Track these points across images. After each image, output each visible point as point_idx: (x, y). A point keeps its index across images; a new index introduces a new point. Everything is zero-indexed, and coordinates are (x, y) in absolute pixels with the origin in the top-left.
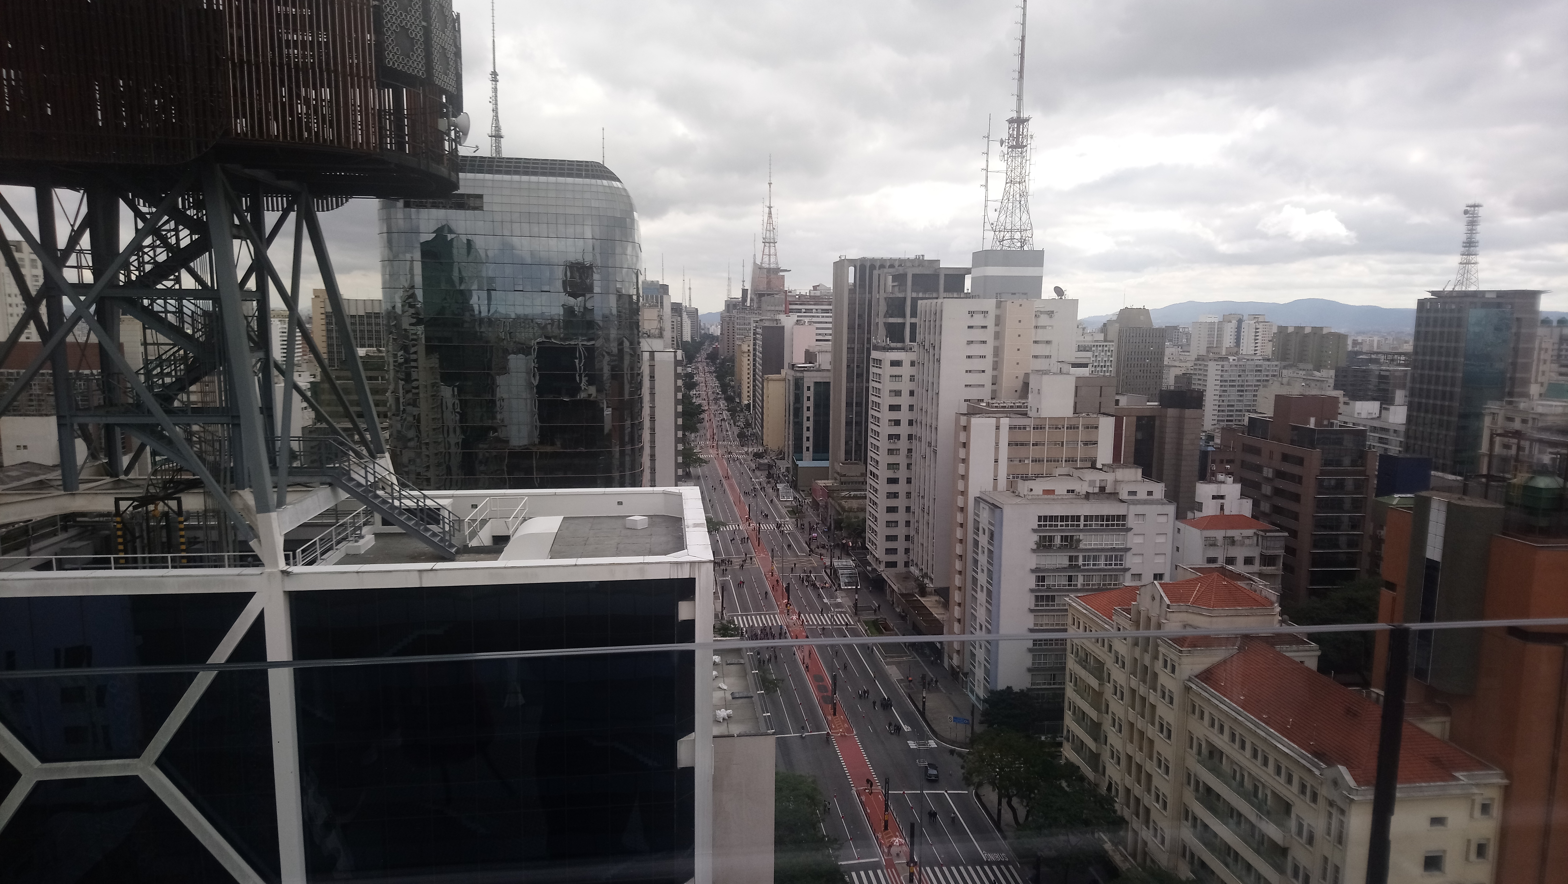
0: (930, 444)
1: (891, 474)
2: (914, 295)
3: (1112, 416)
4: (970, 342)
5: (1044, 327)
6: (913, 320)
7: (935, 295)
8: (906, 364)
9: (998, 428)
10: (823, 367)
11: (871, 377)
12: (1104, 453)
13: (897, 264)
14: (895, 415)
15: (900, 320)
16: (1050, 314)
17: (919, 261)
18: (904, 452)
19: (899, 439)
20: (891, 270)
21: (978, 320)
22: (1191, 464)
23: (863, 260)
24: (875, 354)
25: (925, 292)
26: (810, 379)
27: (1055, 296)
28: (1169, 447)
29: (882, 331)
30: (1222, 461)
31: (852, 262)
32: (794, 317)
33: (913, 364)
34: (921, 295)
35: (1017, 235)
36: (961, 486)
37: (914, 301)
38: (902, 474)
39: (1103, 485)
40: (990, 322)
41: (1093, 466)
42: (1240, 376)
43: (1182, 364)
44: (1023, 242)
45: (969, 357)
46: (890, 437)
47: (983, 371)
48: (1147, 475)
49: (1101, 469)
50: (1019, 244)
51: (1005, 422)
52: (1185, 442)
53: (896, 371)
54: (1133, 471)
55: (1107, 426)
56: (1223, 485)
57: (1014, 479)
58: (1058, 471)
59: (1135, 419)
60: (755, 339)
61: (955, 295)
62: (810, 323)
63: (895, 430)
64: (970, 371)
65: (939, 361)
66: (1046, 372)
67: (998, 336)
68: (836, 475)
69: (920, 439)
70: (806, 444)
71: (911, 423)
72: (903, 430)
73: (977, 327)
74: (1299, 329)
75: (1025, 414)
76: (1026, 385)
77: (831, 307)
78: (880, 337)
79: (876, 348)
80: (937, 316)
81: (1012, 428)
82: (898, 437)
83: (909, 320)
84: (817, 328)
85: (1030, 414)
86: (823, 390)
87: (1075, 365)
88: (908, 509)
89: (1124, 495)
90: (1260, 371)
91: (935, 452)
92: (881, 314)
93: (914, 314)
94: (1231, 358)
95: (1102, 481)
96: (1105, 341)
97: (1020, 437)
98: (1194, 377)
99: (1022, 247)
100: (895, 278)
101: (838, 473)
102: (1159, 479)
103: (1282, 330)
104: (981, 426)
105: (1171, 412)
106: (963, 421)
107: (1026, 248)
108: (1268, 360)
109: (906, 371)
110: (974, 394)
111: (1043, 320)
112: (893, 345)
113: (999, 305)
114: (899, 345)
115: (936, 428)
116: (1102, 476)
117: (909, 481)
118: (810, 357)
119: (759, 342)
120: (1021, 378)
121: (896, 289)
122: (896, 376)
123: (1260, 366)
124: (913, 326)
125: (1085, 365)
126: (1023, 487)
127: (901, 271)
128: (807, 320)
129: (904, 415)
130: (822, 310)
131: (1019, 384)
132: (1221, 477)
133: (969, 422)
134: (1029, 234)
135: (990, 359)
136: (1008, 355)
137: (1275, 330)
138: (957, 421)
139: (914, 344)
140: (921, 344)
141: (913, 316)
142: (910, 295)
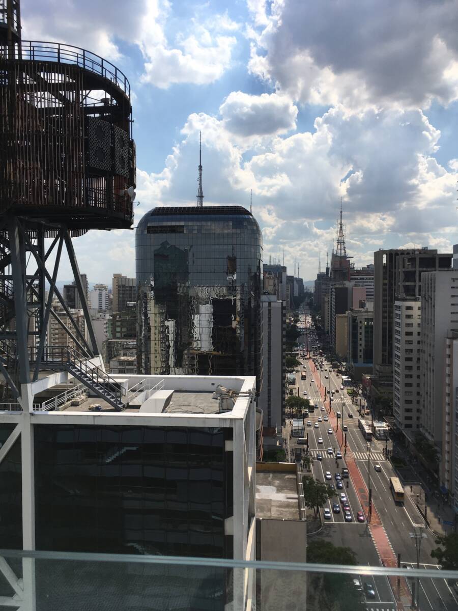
0: (430, 355)
1: (407, 372)
4: (453, 296)
6: (420, 284)
7: (433, 269)
10: (369, 310)
11: (394, 316)
13: (411, 252)
14: (409, 338)
15: (413, 284)
17: (424, 251)
18: (415, 359)
20: (407, 256)
21: (457, 284)
23: (392, 250)
24: (397, 303)
25: (427, 267)
26: (362, 317)
29: (402, 289)
31: (385, 252)
32: (353, 283)
33: (419, 308)
34: (424, 269)
36: (448, 380)
37: (420, 272)
38: (414, 372)
45: (452, 305)
46: (407, 350)
53: (409, 312)
60: (331, 295)
61: (446, 269)
62: (363, 285)
63: (409, 347)
64: (454, 313)
65: (434, 306)
68: (377, 372)
69: (424, 352)
70: (359, 354)
71: (419, 342)
72: (415, 346)
73: (456, 287)
77: (373, 277)
78: (400, 293)
79: (398, 300)
80: (433, 280)
82: (411, 351)
83: (418, 284)
84: (367, 289)
86: (369, 324)
88: (418, 393)
91: (433, 360)
92: (401, 280)
100: (410, 260)
101: (378, 371)
106: (448, 342)
109: (415, 312)
110: (457, 326)
112: (408, 297)
114: (413, 298)
115: (434, 346)
117: (418, 377)
118: (362, 305)
119: (334, 297)
121: (410, 266)
122: (409, 315)
124: (420, 286)
127: (413, 256)
128: (361, 284)
129: (415, 338)
130: (369, 278)
133: (452, 342)
138: (445, 342)
139: (420, 297)
140: (424, 297)
141: (420, 281)
142: (418, 269)
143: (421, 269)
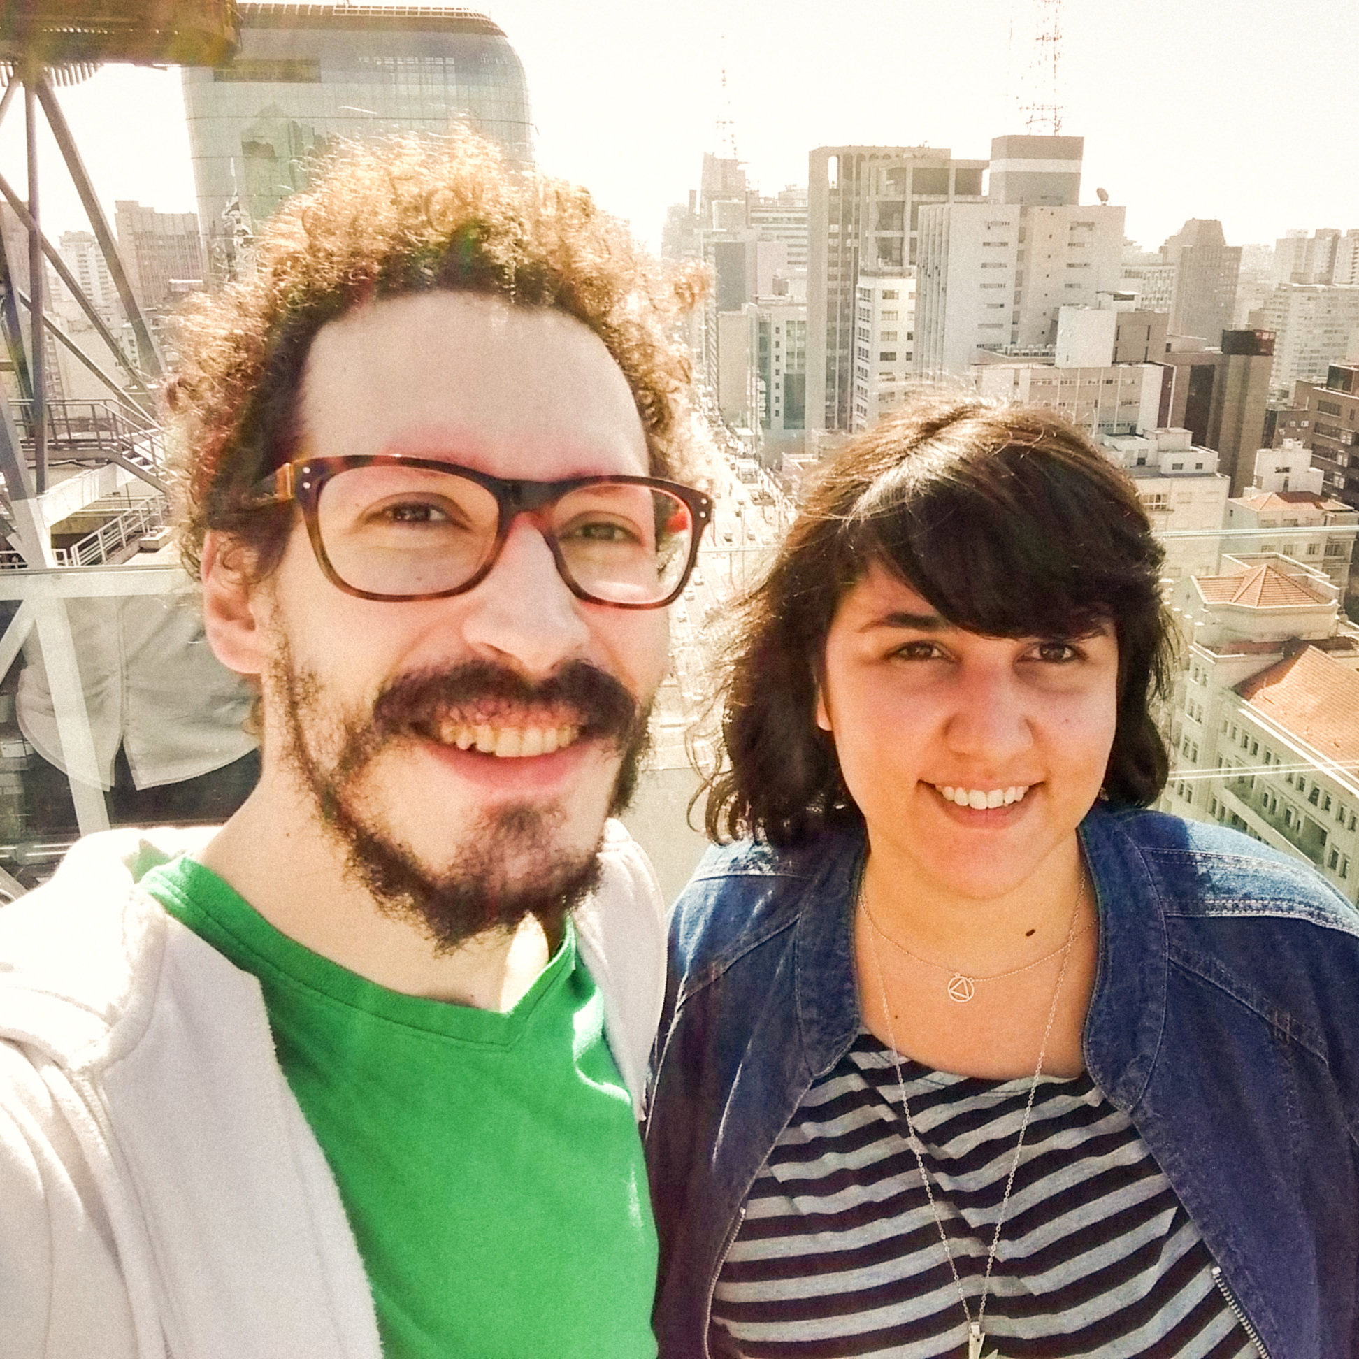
3: (1161, 365)
4: (984, 266)
5: (1081, 244)
6: (915, 234)
7: (942, 198)
8: (903, 295)
9: (1017, 382)
10: (795, 300)
11: (857, 316)
12: (1147, 413)
13: (892, 154)
14: (887, 366)
15: (897, 234)
16: (1090, 226)
20: (886, 162)
21: (996, 235)
22: (1254, 425)
23: (848, 148)
24: (863, 282)
25: (929, 194)
26: (779, 317)
27: (1098, 202)
29: (873, 250)
31: (834, 151)
32: (757, 230)
33: (911, 295)
34: (923, 198)
35: (1050, 115)
37: (915, 207)
39: (1142, 456)
40: (1011, 236)
41: (1132, 433)
45: (984, 286)
46: (882, 396)
48: (1198, 440)
49: (1142, 436)
50: (1052, 128)
51: (1026, 374)
52: (1249, 399)
53: (890, 305)
54: (1181, 434)
55: (1152, 376)
56: (1290, 453)
59: (1189, 369)
61: (970, 198)
62: (779, 238)
63: (888, 387)
64: (986, 305)
65: (944, 290)
67: (1021, 255)
72: (899, 386)
73: (995, 244)
75: (1051, 364)
76: (1055, 323)
77: (805, 216)
78: (871, 259)
79: (865, 273)
80: (943, 227)
81: (1035, 378)
83: (908, 234)
85: (1057, 364)
86: (797, 335)
87: (1118, 297)
89: (1166, 467)
92: (873, 225)
93: (914, 225)
95: (1140, 451)
96: (1165, 264)
97: (1045, 394)
99: (1056, 131)
100: (891, 173)
102: (1213, 446)
105: (1236, 360)
106: (974, 371)
107: (1061, 133)
109: (903, 305)
110: (990, 337)
111: (1081, 234)
112: (887, 268)
113: (1023, 214)
114: (897, 269)
116: (1142, 444)
118: (780, 287)
120: (1047, 314)
121: (892, 189)
122: (889, 312)
124: (913, 240)
125: (1131, 298)
127: (899, 164)
129: (900, 366)
130: (795, 219)
131: (1045, 323)
132: (1288, 442)
133: (981, 374)
135: (1011, 289)
136: (1034, 282)
139: (915, 267)
140: (923, 268)
141: (913, 228)
142: (910, 198)
143: (916, 198)
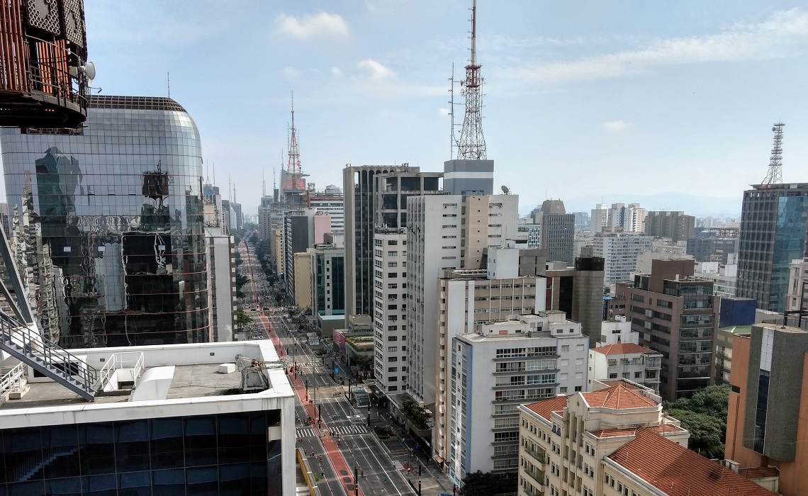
0: (418, 301)
1: (391, 323)
2: (403, 192)
3: (544, 277)
4: (444, 227)
5: (496, 215)
6: (403, 211)
7: (418, 192)
8: (400, 243)
9: (467, 288)
10: (337, 247)
11: (374, 254)
12: (540, 304)
13: (389, 170)
14: (393, 281)
15: (393, 211)
16: (500, 205)
17: (405, 168)
18: (400, 307)
19: (396, 298)
20: (385, 175)
21: (450, 211)
22: (597, 309)
24: (377, 236)
25: (411, 190)
26: (329, 255)
27: (502, 192)
28: (582, 298)
29: (381, 219)
30: (617, 307)
31: (357, 169)
32: (314, 210)
33: (404, 243)
34: (408, 192)
35: (475, 150)
36: (442, 330)
37: (404, 197)
38: (399, 323)
39: (540, 326)
40: (458, 211)
41: (533, 313)
42: (624, 247)
43: (586, 239)
44: (479, 154)
45: (444, 237)
47: (455, 247)
48: (569, 317)
49: (538, 315)
50: (476, 156)
51: (472, 283)
52: (592, 294)
53: (393, 248)
54: (560, 315)
55: (541, 284)
56: (619, 323)
57: (479, 323)
58: (510, 317)
59: (559, 279)
60: (286, 226)
61: (432, 192)
62: (326, 214)
63: (393, 291)
64: (446, 247)
65: (423, 240)
66: (498, 247)
67: (464, 221)
69: (411, 297)
70: (327, 303)
71: (404, 286)
72: (400, 291)
73: (449, 216)
74: (663, 214)
75: (485, 278)
76: (485, 256)
77: (342, 202)
78: (379, 223)
79: (377, 232)
80: (421, 207)
81: (477, 288)
82: (395, 296)
83: (400, 211)
84: (332, 218)
85: (489, 277)
86: (338, 264)
87: (518, 242)
88: (404, 348)
89: (554, 333)
90: (638, 243)
91: (423, 306)
92: (380, 207)
93: (404, 206)
94: (618, 235)
95: (539, 323)
96: (534, 224)
97: (483, 293)
98: (594, 248)
99: (479, 157)
100: (389, 180)
101: (351, 324)
102: (577, 321)
103: (651, 214)
104: (456, 287)
105: (583, 273)
106: (442, 283)
107: (481, 158)
108: (643, 235)
109: (400, 248)
110: (449, 264)
111: (495, 210)
112: (390, 229)
113: (464, 200)
114: (394, 229)
115: (423, 289)
116: (539, 319)
117: (404, 328)
118: (328, 240)
119: (289, 229)
120: (481, 252)
121: (390, 188)
122: (392, 252)
123: (638, 239)
124: (404, 215)
125: (525, 242)
126: (485, 329)
127: (393, 175)
128: (324, 211)
129: (400, 280)
130: (336, 204)
131: (480, 256)
132: (617, 318)
133: (447, 284)
134: (483, 148)
135: (459, 239)
136: (471, 236)
137: (646, 214)
138: (438, 283)
139: (405, 229)
140: (410, 229)
141: (403, 208)
142: (400, 193)
